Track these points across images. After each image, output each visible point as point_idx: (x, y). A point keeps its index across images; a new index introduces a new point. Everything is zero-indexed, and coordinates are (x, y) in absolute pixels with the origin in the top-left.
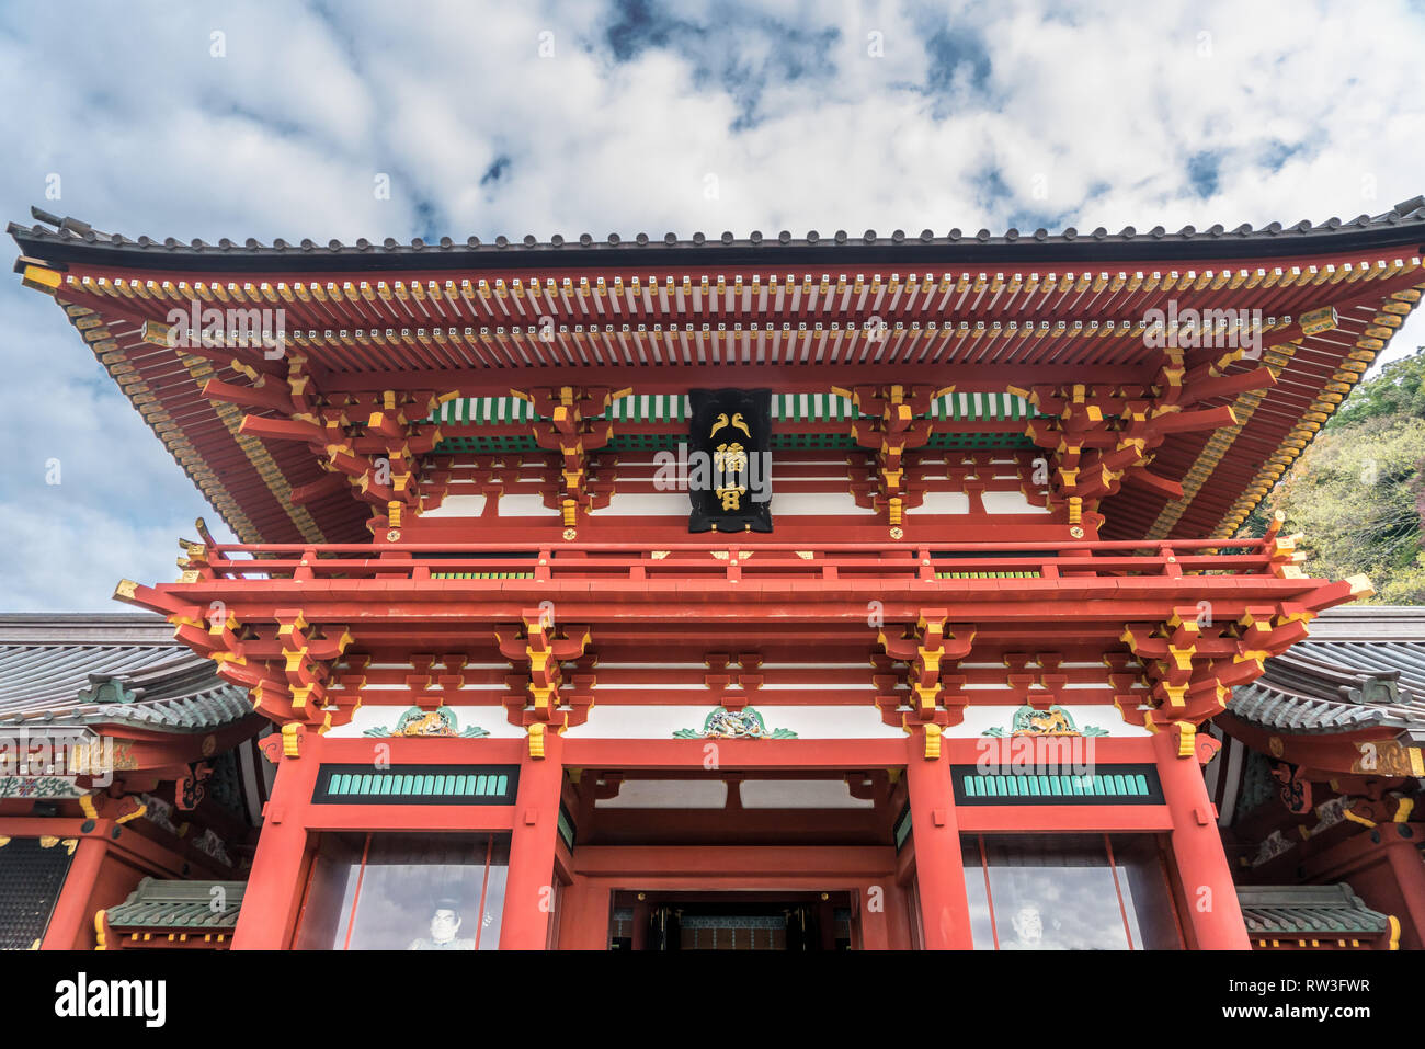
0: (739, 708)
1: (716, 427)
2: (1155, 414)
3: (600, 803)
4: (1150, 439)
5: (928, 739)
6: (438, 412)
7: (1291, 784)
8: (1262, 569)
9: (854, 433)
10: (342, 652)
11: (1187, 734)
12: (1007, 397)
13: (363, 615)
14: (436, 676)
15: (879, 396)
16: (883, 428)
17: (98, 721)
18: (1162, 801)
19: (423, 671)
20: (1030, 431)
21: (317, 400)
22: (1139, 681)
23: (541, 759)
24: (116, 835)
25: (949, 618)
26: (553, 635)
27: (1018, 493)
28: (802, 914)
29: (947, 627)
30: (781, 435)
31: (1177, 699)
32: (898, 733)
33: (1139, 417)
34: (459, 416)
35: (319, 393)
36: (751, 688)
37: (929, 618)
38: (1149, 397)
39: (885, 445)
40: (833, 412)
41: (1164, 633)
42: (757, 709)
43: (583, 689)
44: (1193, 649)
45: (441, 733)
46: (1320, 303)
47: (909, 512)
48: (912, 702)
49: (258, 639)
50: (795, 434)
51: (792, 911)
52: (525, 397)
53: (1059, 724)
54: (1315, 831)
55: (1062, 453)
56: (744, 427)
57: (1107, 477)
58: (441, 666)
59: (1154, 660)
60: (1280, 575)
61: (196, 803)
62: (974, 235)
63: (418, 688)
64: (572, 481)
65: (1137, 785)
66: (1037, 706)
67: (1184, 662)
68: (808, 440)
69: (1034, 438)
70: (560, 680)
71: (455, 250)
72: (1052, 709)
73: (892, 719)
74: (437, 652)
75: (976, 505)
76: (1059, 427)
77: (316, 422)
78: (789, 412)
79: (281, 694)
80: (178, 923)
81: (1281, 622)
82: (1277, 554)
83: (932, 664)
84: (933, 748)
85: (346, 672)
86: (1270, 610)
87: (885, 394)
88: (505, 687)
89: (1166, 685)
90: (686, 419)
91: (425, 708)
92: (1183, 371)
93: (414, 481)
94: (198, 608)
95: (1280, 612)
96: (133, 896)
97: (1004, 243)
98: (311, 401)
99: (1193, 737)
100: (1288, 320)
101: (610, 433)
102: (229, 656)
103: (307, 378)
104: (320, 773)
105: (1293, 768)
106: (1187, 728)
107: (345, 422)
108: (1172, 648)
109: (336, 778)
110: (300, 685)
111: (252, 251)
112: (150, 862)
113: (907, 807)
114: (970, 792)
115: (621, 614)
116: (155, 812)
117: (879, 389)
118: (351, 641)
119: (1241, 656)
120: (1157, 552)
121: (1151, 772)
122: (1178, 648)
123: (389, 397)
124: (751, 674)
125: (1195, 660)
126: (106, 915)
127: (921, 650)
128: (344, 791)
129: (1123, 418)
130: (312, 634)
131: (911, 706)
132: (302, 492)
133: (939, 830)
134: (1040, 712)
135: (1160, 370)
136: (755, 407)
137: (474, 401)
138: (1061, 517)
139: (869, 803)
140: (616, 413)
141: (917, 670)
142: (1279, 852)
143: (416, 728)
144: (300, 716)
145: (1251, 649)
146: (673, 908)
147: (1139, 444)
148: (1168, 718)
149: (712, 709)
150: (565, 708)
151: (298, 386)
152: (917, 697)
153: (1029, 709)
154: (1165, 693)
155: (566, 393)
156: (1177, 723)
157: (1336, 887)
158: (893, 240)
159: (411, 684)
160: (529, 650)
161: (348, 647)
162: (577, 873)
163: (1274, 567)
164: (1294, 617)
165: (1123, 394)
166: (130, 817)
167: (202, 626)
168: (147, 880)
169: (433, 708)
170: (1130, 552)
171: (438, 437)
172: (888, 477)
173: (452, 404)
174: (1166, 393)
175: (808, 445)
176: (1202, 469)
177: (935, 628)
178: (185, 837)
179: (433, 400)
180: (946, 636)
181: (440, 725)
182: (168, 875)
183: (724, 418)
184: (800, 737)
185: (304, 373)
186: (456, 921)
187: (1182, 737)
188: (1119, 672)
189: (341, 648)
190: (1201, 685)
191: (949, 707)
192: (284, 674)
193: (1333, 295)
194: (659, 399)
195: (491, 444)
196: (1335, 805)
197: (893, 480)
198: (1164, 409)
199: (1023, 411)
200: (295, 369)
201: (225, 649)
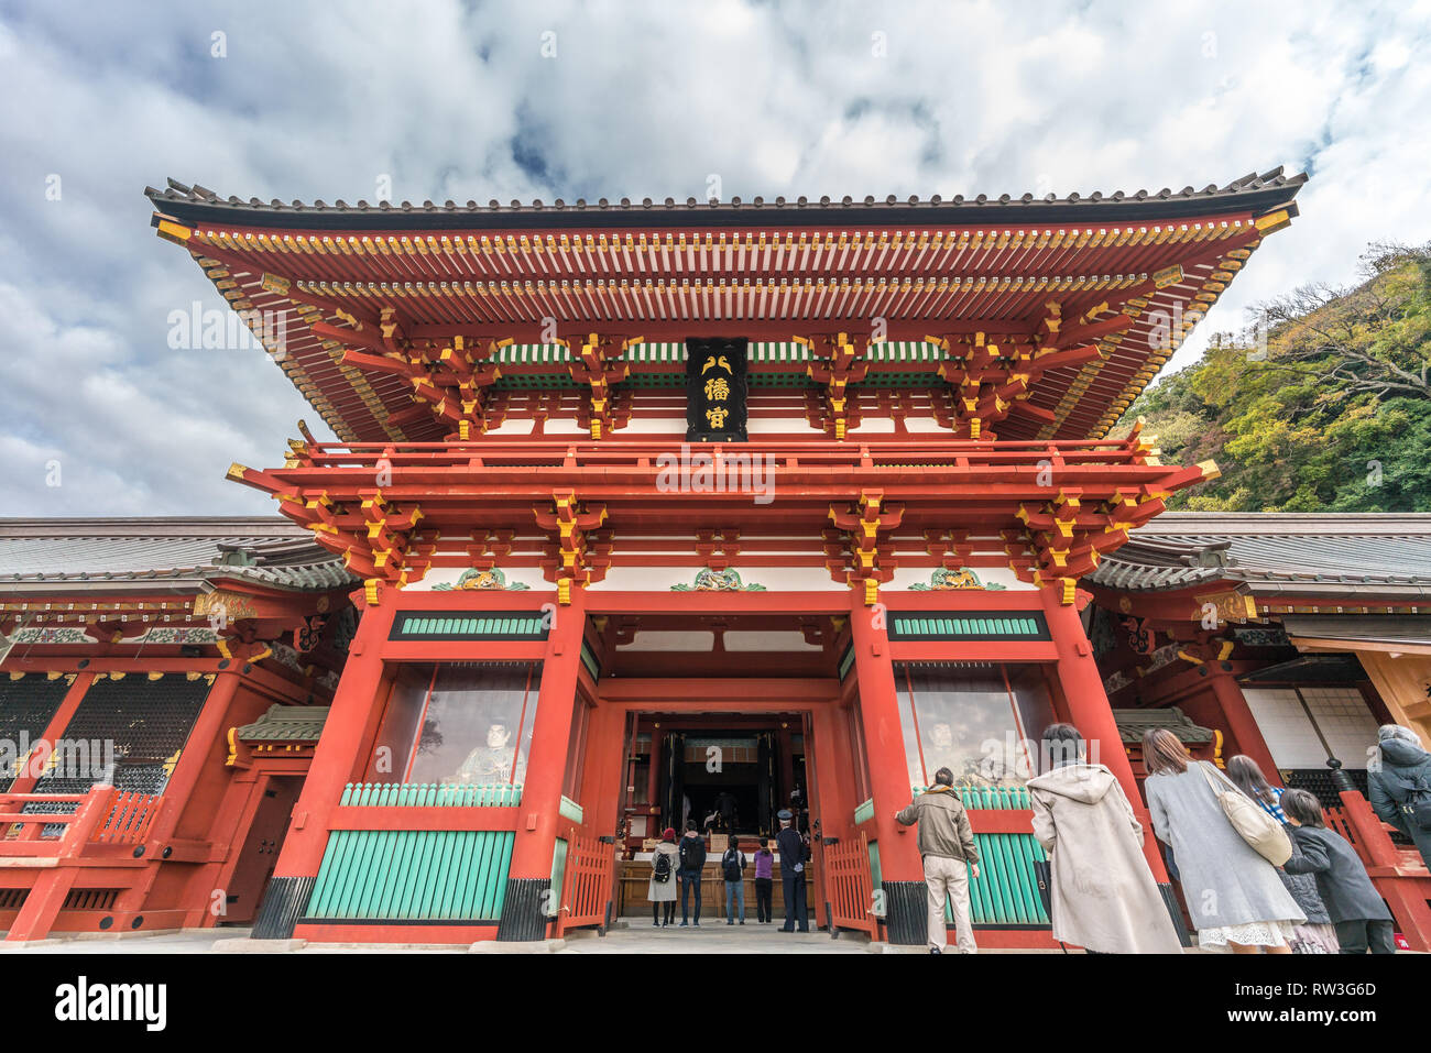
0: (722, 568)
1: (706, 367)
2: (1037, 355)
3: (620, 648)
4: (1033, 374)
5: (868, 590)
6: (497, 355)
7: (1137, 633)
8: (1127, 461)
9: (810, 371)
10: (414, 523)
11: (1069, 586)
12: (924, 345)
13: (428, 493)
14: (490, 546)
15: (829, 343)
16: (831, 367)
17: (216, 576)
18: (1049, 638)
19: (479, 541)
20: (942, 371)
21: (403, 342)
22: (1028, 549)
23: (569, 605)
24: (247, 671)
25: (884, 496)
26: (578, 510)
27: (930, 419)
28: (768, 737)
29: (883, 503)
30: (755, 375)
31: (1060, 561)
32: (844, 587)
33: (1025, 357)
34: (513, 359)
35: (405, 338)
36: (731, 553)
37: (868, 496)
38: (1033, 343)
39: (833, 379)
40: (794, 356)
41: (1051, 510)
42: (735, 569)
43: (603, 554)
44: (1074, 522)
45: (492, 588)
46: (1170, 262)
47: (850, 431)
48: (854, 563)
49: (347, 514)
50: (765, 374)
51: (762, 735)
52: (563, 342)
53: (967, 581)
54: (1149, 671)
55: (965, 387)
56: (727, 366)
57: (999, 405)
58: (494, 538)
59: (1042, 531)
60: (1143, 463)
61: (311, 647)
62: (906, 201)
63: (476, 554)
64: (599, 407)
65: (1028, 627)
66: (950, 567)
67: (1066, 531)
68: (775, 379)
69: (945, 375)
70: (585, 548)
71: (501, 211)
72: (962, 570)
73: (838, 576)
74: (492, 529)
75: (900, 426)
76: (964, 367)
77: (404, 359)
78: (761, 357)
79: (366, 557)
80: (293, 737)
81: (1143, 500)
82: (1140, 449)
83: (870, 531)
84: (871, 596)
85: (420, 543)
86: (1136, 490)
87: (833, 341)
88: (543, 554)
89: (1052, 550)
90: (684, 361)
91: (480, 569)
92: (1060, 321)
93: (481, 409)
94: (297, 488)
95: (1144, 492)
96: (262, 718)
97: (930, 206)
98: (399, 343)
99: (1073, 589)
100: (1144, 276)
101: (627, 371)
102: (323, 526)
103: (395, 325)
104: (396, 616)
105: (1140, 621)
106: (1070, 582)
107: (426, 361)
108: (1058, 521)
109: (408, 622)
110: (381, 550)
111: (341, 210)
112: (278, 692)
113: (850, 644)
114: (900, 631)
115: (630, 492)
116: (284, 656)
117: (828, 337)
118: (421, 516)
119: (1113, 527)
120: (1045, 448)
121: (1039, 617)
122: (1062, 521)
123: (459, 340)
124: (731, 544)
125: (1075, 530)
126: (236, 733)
127: (862, 521)
128: (415, 631)
129: (1012, 359)
130: (390, 510)
131: (854, 568)
132: (397, 417)
133: (876, 659)
134: (953, 572)
135: (1042, 322)
136: (736, 351)
137: (525, 347)
138: (965, 434)
139: (819, 648)
140: (632, 357)
141: (858, 538)
142: (1119, 687)
143: (471, 583)
144: (381, 573)
145: (1119, 521)
146: (679, 732)
147: (1024, 378)
148: (1053, 576)
149: (701, 569)
150: (588, 569)
151: (388, 331)
152: (859, 559)
153: (944, 570)
154: (1051, 556)
155: (594, 337)
156: (1061, 579)
157: (1169, 710)
158: (843, 204)
159: (470, 551)
160: (559, 521)
161: (419, 521)
162: (602, 698)
163: (1137, 460)
164: (1155, 495)
165: (1013, 341)
166: (259, 657)
167: (301, 502)
168: (276, 706)
169: (487, 569)
170: (1024, 449)
171: (497, 374)
172: (834, 405)
173: (509, 348)
174: (1047, 339)
175: (775, 383)
176: (1067, 405)
177: (874, 503)
178: (311, 675)
179: (493, 344)
180: (881, 512)
181: (491, 582)
182: (291, 702)
183: (712, 360)
184: (768, 590)
185: (392, 320)
186: (506, 735)
187: (1066, 589)
188: (1012, 542)
189: (413, 521)
190: (1080, 550)
191: (881, 568)
192: (367, 541)
193: (1181, 255)
194: (664, 346)
195: (539, 382)
196: (1167, 650)
197: (838, 407)
198: (1045, 351)
199: (936, 356)
200: (386, 317)
201: (320, 521)
